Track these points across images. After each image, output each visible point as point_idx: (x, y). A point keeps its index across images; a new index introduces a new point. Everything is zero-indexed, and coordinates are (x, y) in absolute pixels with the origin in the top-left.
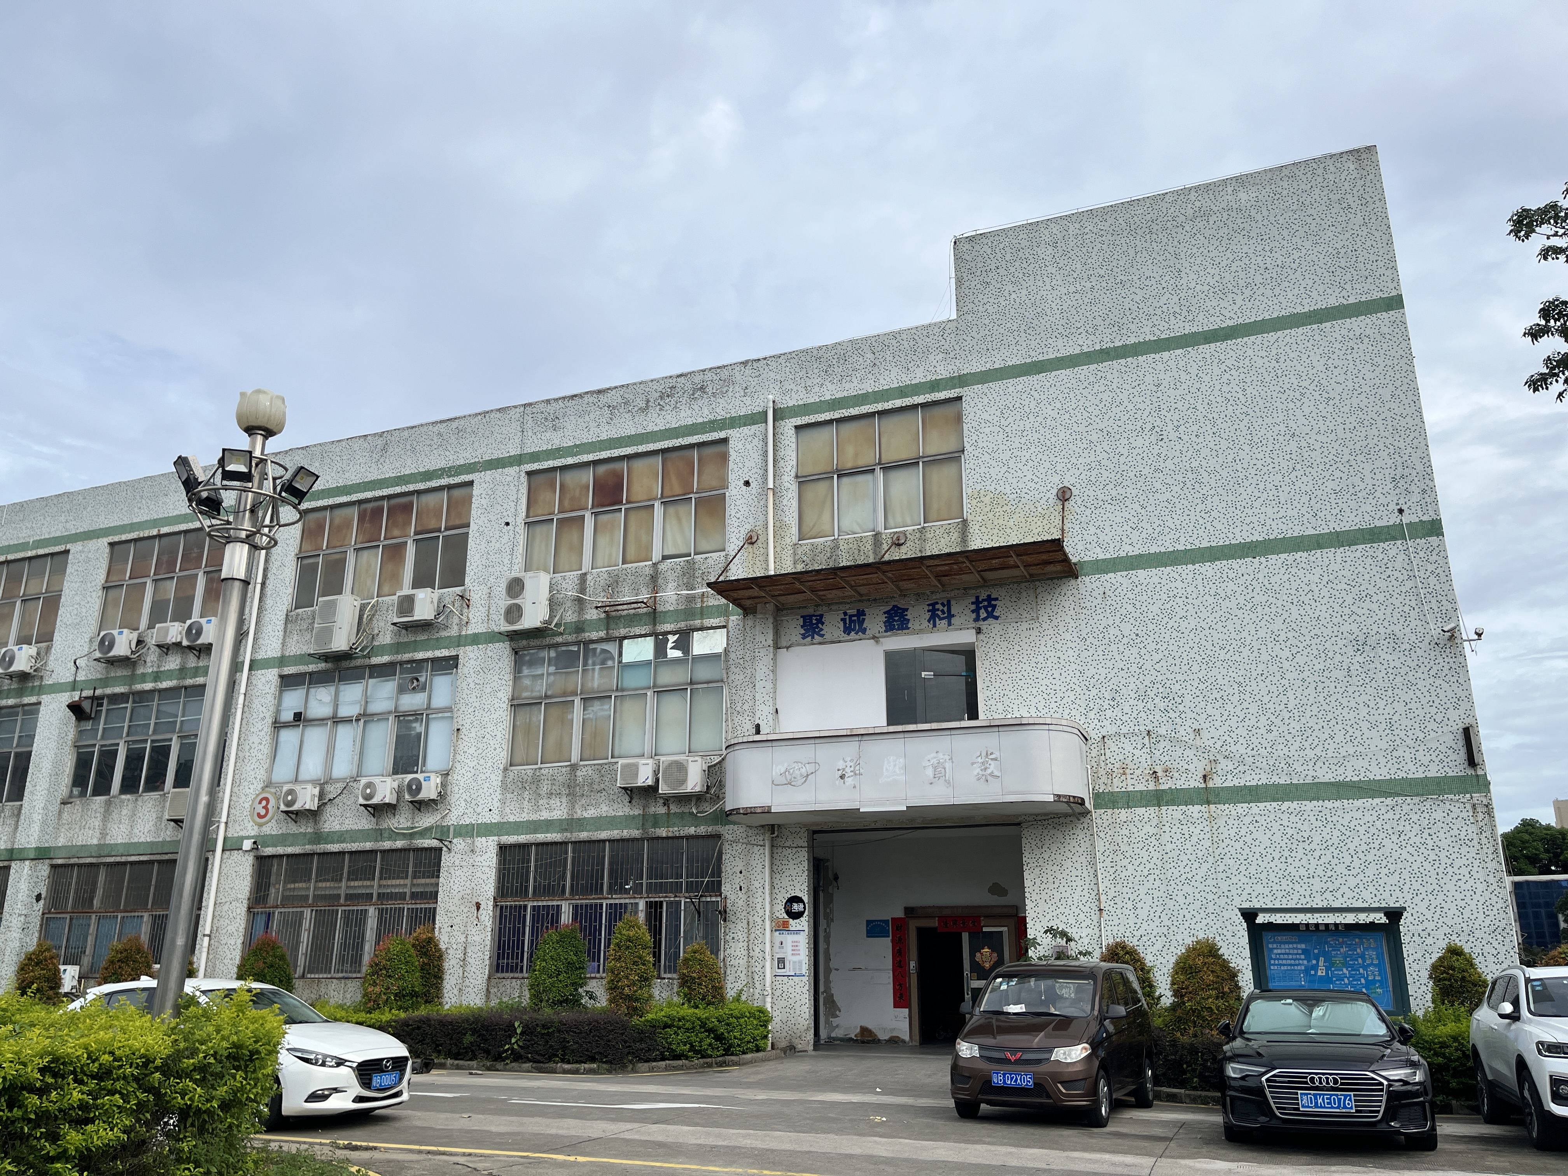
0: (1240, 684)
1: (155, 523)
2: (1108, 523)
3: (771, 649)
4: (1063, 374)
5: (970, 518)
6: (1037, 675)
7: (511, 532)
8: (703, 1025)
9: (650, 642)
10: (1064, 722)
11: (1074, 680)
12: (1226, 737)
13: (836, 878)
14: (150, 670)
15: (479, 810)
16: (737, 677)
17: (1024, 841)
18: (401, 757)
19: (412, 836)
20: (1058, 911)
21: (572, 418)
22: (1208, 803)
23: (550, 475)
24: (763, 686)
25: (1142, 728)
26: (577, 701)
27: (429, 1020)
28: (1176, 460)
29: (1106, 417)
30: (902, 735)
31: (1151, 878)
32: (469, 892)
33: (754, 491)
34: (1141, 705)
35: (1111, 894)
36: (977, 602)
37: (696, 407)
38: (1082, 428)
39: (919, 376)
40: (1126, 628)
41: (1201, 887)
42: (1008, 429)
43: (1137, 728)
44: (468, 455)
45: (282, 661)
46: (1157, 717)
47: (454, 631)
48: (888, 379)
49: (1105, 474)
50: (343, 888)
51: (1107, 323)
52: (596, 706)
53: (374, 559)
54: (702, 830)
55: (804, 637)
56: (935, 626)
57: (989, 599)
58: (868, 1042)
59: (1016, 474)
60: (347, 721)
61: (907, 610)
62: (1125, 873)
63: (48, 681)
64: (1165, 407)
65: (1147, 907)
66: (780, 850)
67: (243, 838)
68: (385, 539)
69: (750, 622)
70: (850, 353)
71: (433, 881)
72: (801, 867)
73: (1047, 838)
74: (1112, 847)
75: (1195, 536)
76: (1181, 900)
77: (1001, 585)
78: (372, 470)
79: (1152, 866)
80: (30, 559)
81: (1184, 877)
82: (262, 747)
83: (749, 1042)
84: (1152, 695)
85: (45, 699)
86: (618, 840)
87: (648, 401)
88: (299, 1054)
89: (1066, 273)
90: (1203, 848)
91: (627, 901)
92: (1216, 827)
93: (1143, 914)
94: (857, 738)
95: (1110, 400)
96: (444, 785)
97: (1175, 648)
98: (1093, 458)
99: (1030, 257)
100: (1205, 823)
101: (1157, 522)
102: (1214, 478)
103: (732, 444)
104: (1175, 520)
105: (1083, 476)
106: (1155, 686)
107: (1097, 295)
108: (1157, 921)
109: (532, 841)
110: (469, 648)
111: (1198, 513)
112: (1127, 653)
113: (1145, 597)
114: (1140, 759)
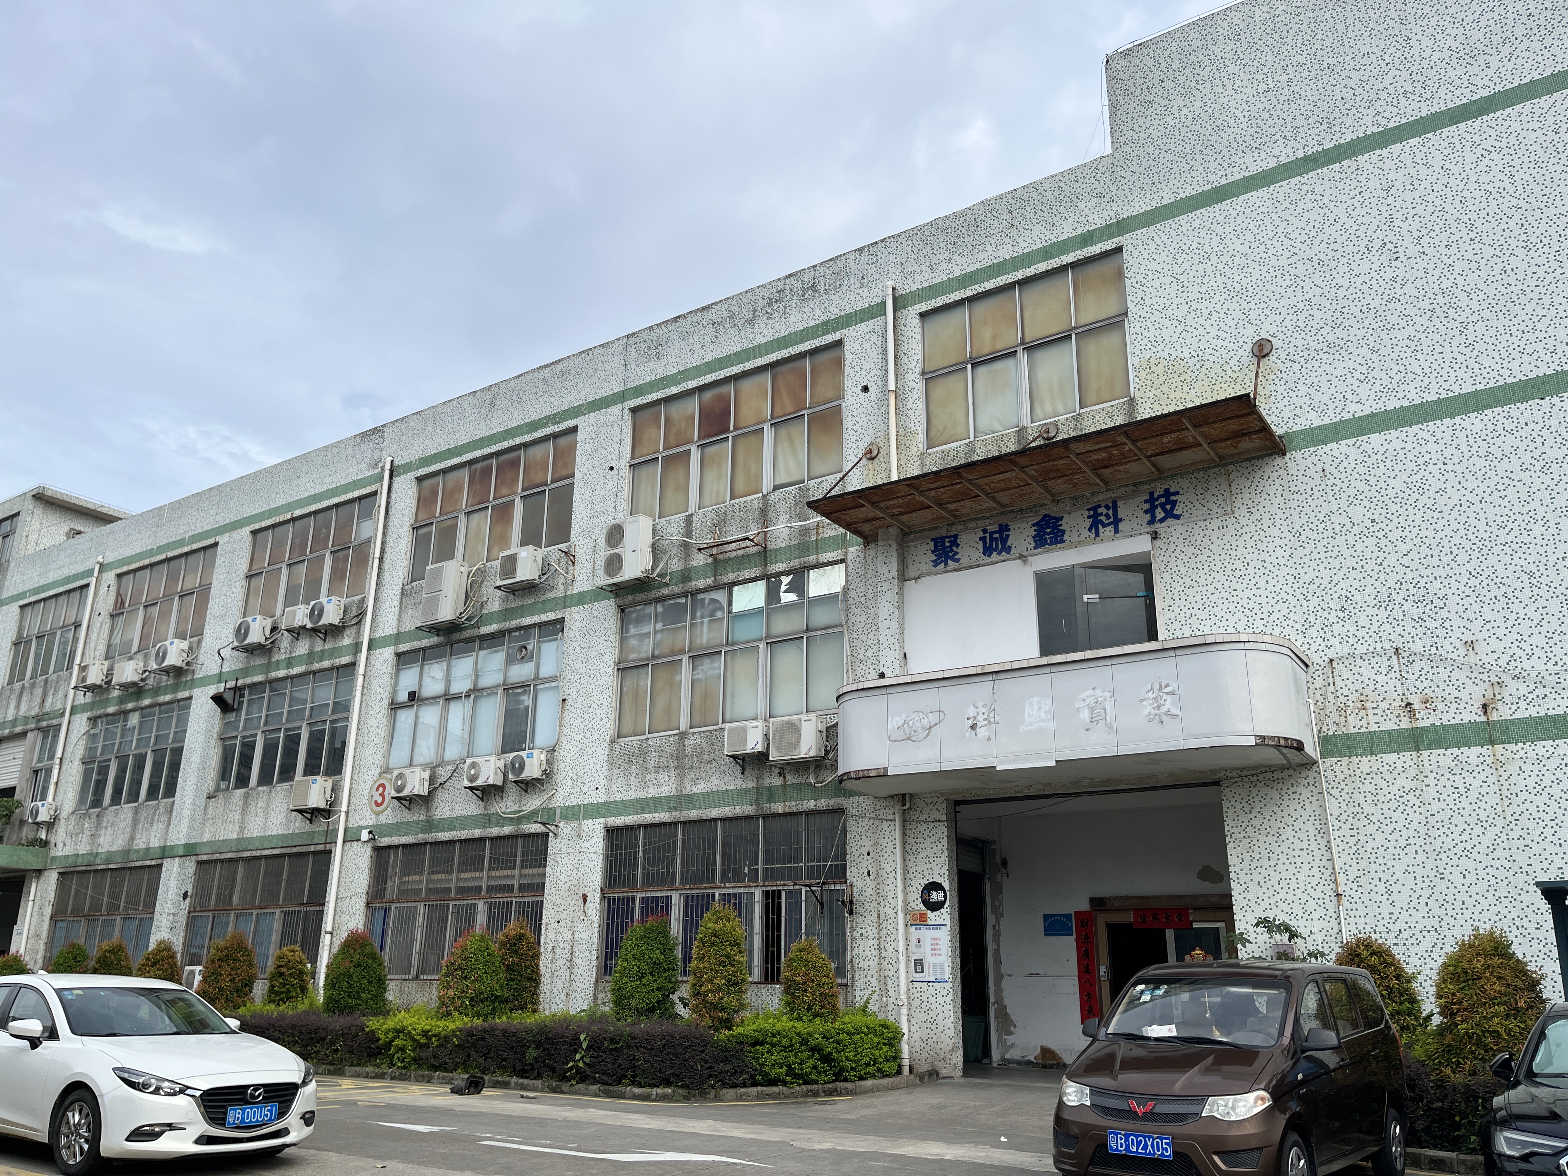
0: (1531, 574)
1: (290, 506)
2: (1325, 378)
3: (896, 581)
4: (1254, 197)
5: (1138, 395)
6: (1234, 585)
7: (615, 477)
9: (760, 587)
10: (1267, 639)
11: (1285, 588)
12: (1515, 649)
13: (1005, 863)
14: (283, 657)
15: (585, 789)
16: (859, 619)
17: (1225, 804)
18: (510, 734)
19: (519, 820)
20: (1277, 897)
21: (675, 343)
22: (1492, 742)
23: (654, 410)
24: (888, 626)
25: (1387, 646)
26: (685, 659)
28: (1419, 283)
29: (1317, 242)
31: (1411, 850)
32: (575, 882)
33: (873, 397)
34: (1383, 614)
35: (1353, 873)
36: (1151, 500)
37: (807, 309)
38: (1283, 261)
39: (1067, 230)
40: (1357, 513)
41: (1487, 861)
42: (1183, 278)
43: (1379, 645)
44: (572, 398)
45: (398, 638)
46: (1409, 628)
47: (559, 592)
48: (1029, 240)
49: (1318, 315)
50: (453, 880)
51: (1312, 121)
52: (706, 664)
53: (484, 522)
54: (823, 803)
55: (936, 563)
56: (1097, 535)
57: (1167, 493)
58: (1051, 1067)
59: (1196, 333)
60: (457, 697)
61: (1061, 518)
62: (1372, 844)
63: (199, 675)
64: (1399, 215)
65: (1406, 891)
66: (914, 825)
67: (362, 828)
68: (494, 499)
69: (871, 552)
70: (982, 218)
71: (540, 870)
72: (940, 847)
73: (1257, 799)
74: (1351, 809)
75: (1452, 380)
76: (1457, 879)
77: (1182, 475)
78: (481, 427)
79: (1411, 833)
80: (187, 554)
81: (1461, 846)
82: (379, 730)
83: (868, 1065)
84: (1399, 599)
85: (196, 692)
86: (730, 819)
87: (755, 311)
88: (126, 1076)
89: (1253, 69)
90: (1487, 807)
91: (742, 890)
92: (1505, 776)
93: (1401, 900)
94: (990, 678)
95: (1320, 218)
96: (549, 762)
97: (1431, 533)
98: (1299, 297)
99: (1205, 60)
100: (1488, 771)
101: (1396, 368)
102: (1476, 299)
103: (847, 345)
104: (1422, 362)
105: (1287, 323)
106: (1404, 587)
107: (1297, 89)
108: (1423, 910)
109: (640, 822)
110: (575, 609)
111: (1455, 349)
112: (1360, 546)
113: (1383, 469)
114: (1386, 688)
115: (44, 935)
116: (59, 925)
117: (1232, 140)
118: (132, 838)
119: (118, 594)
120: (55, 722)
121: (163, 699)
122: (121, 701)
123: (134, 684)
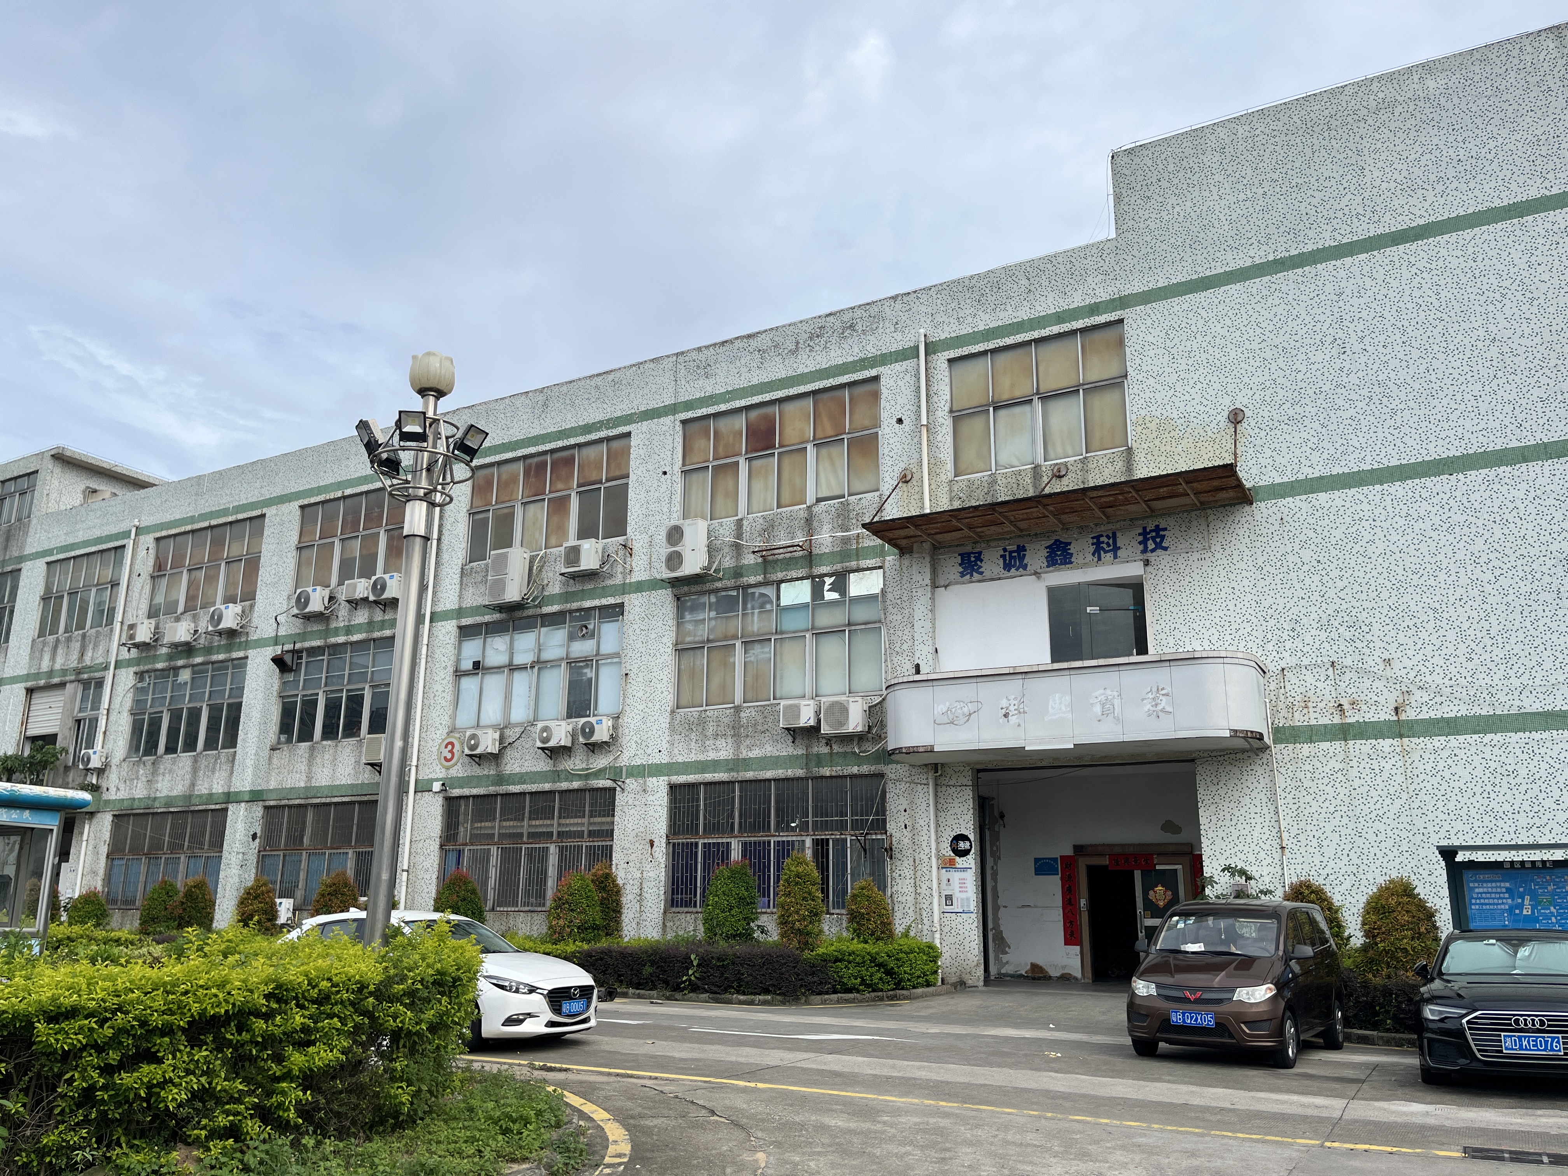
0: (1435, 610)
1: (340, 485)
2: (1285, 445)
3: (929, 588)
4: (1233, 289)
5: (1135, 446)
6: (1209, 606)
7: (669, 481)
8: (873, 960)
9: (807, 585)
10: (1240, 655)
11: (1249, 611)
12: (1421, 667)
13: (1002, 816)
14: (342, 625)
15: (649, 751)
16: (895, 617)
17: (1198, 778)
18: (574, 702)
19: (587, 777)
20: (1237, 849)
21: (723, 364)
22: (1401, 736)
23: (704, 423)
24: (921, 626)
25: (1325, 660)
26: (738, 644)
27: (610, 951)
28: (1360, 374)
29: (1282, 332)
30: (1067, 672)
31: (1337, 815)
32: (642, 829)
33: (907, 429)
34: (1324, 635)
35: (1294, 832)
36: (1144, 533)
37: (846, 346)
38: (1254, 345)
39: (1077, 300)
40: (1306, 555)
41: (1394, 824)
42: (1173, 351)
43: (1320, 659)
44: (624, 407)
45: (460, 612)
46: (1342, 647)
47: (618, 580)
48: (1044, 305)
49: (1281, 393)
50: (525, 826)
52: (757, 649)
53: (540, 513)
54: (865, 769)
55: (962, 575)
56: (1099, 559)
57: (1157, 529)
58: (1039, 979)
59: (1183, 398)
60: (522, 668)
61: (1070, 544)
62: (1309, 810)
63: (253, 637)
64: (1348, 317)
65: (1333, 845)
66: (944, 789)
67: (431, 781)
68: (550, 492)
69: (906, 562)
70: (1003, 281)
71: (609, 819)
72: (966, 806)
73: (1223, 774)
74: (1294, 784)
75: (1383, 454)
77: (1169, 515)
78: (534, 425)
79: (1338, 802)
80: (231, 523)
81: (1375, 813)
82: (445, 695)
83: (919, 977)
84: (1336, 624)
85: (251, 653)
86: (783, 780)
87: (798, 343)
88: (495, 981)
89: (1235, 180)
90: (1396, 784)
91: (794, 838)
92: (1409, 761)
93: (1329, 852)
94: (1020, 676)
95: (1285, 313)
96: (615, 728)
97: (1362, 574)
98: (1267, 377)
99: (1195, 166)
100: (1397, 758)
101: (1340, 442)
102: (1404, 391)
103: (883, 381)
104: (1360, 438)
105: (1256, 397)
106: (1340, 615)
107: (1270, 201)
108: (1345, 860)
109: (701, 780)
110: (633, 596)
111: (1386, 429)
112: (1308, 581)
113: (1327, 521)
114: (1323, 692)
115: (101, 872)
116: (116, 862)
117: (1216, 239)
118: (193, 785)
119: (157, 557)
120: (97, 675)
121: (215, 658)
122: (170, 657)
123: (187, 643)
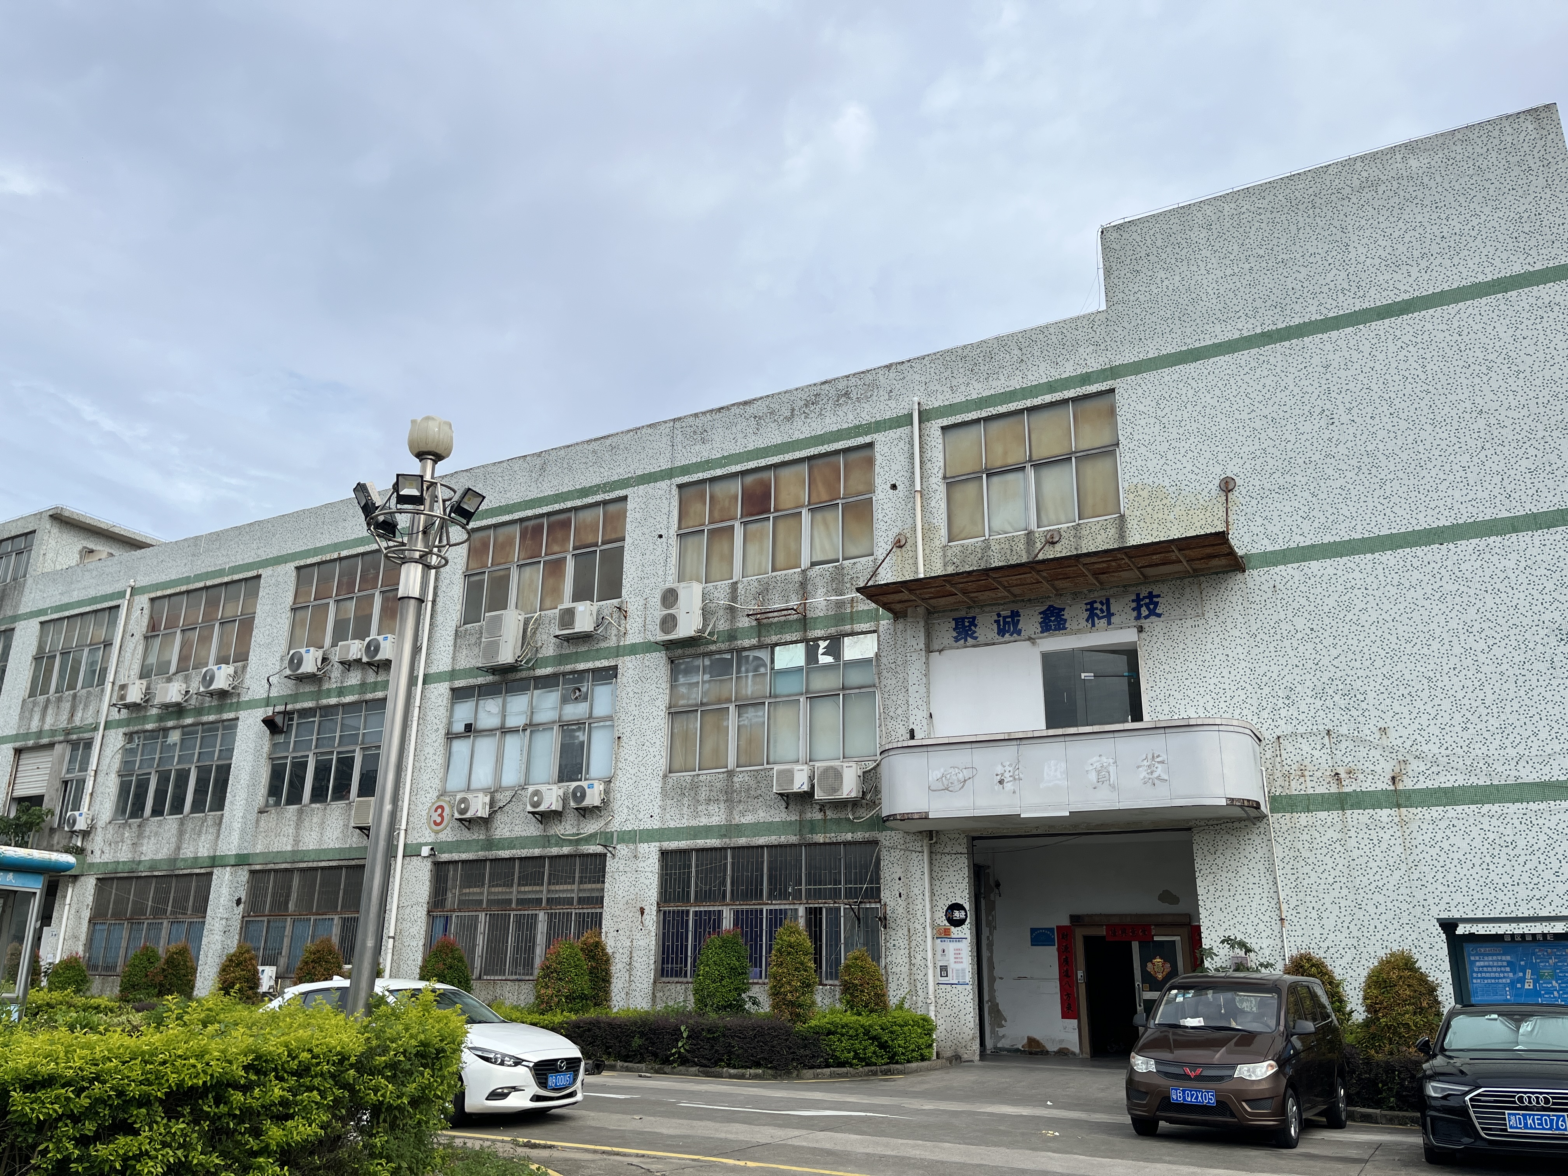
0: (1430, 679)
1: (336, 546)
2: (1276, 513)
3: (923, 653)
4: (1221, 360)
5: (1127, 513)
6: (1204, 674)
7: (664, 544)
8: (867, 1032)
9: (801, 648)
10: (1235, 723)
11: (1244, 678)
12: (1416, 736)
13: (998, 885)
14: (334, 686)
15: (640, 816)
16: (889, 682)
17: (1195, 847)
18: (566, 766)
19: (578, 842)
20: (1235, 920)
21: (719, 430)
22: (1399, 806)
23: (700, 487)
24: (916, 691)
25: (1321, 728)
26: (732, 708)
27: (599, 1022)
28: (1349, 445)
29: (1271, 403)
30: (1062, 739)
31: (1337, 886)
32: (633, 897)
33: (901, 495)
34: (1319, 703)
35: (1293, 903)
36: (1138, 600)
37: (841, 413)
38: (1244, 415)
39: (1069, 370)
40: (1300, 623)
41: (1394, 896)
42: (1164, 420)
43: (1315, 727)
44: (621, 471)
45: (453, 675)
46: (1337, 716)
47: (612, 642)
48: (1036, 374)
49: (1271, 462)
50: (514, 892)
51: (1268, 304)
52: (751, 713)
53: (536, 575)
54: (859, 836)
55: (957, 640)
56: (1093, 625)
57: (1151, 596)
58: (1036, 1053)
59: (1174, 466)
60: (514, 731)
61: (1063, 609)
62: (1308, 880)
63: (245, 698)
64: (1335, 388)
65: (1333, 917)
66: (939, 856)
67: (421, 845)
68: (546, 555)
69: (900, 626)
70: (996, 351)
71: (599, 886)
72: (962, 874)
73: (1220, 843)
74: (1293, 853)
75: (1373, 523)
76: (1372, 909)
77: (1163, 582)
78: (532, 488)
79: (1337, 873)
80: (226, 584)
81: (1374, 884)
82: (436, 757)
83: (913, 1051)
84: (1331, 692)
85: (242, 714)
86: (776, 846)
87: (793, 410)
88: (480, 1053)
89: (1222, 256)
90: (1395, 855)
91: (787, 907)
92: (1408, 832)
93: (1329, 924)
94: (1015, 743)
95: (1274, 384)
96: (607, 792)
97: (1355, 642)
98: (1257, 447)
99: (1183, 242)
100: (1395, 828)
101: (1331, 511)
102: (1393, 461)
103: (877, 448)
104: (1351, 508)
105: (1247, 466)
106: (1335, 683)
107: (1257, 276)
108: (1346, 932)
109: (693, 847)
110: (627, 658)
111: (1375, 499)
112: (1301, 649)
113: (1320, 590)
114: (1320, 761)
115: (83, 937)
116: (98, 927)
117: (1204, 311)
118: (178, 848)
119: (151, 617)
120: (86, 735)
121: (205, 719)
122: (161, 718)
123: (178, 704)
